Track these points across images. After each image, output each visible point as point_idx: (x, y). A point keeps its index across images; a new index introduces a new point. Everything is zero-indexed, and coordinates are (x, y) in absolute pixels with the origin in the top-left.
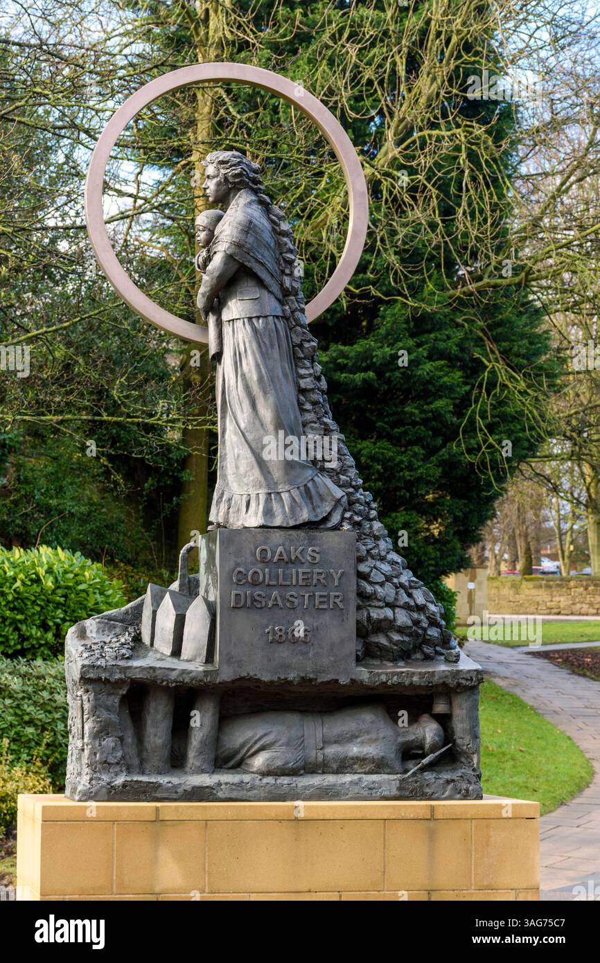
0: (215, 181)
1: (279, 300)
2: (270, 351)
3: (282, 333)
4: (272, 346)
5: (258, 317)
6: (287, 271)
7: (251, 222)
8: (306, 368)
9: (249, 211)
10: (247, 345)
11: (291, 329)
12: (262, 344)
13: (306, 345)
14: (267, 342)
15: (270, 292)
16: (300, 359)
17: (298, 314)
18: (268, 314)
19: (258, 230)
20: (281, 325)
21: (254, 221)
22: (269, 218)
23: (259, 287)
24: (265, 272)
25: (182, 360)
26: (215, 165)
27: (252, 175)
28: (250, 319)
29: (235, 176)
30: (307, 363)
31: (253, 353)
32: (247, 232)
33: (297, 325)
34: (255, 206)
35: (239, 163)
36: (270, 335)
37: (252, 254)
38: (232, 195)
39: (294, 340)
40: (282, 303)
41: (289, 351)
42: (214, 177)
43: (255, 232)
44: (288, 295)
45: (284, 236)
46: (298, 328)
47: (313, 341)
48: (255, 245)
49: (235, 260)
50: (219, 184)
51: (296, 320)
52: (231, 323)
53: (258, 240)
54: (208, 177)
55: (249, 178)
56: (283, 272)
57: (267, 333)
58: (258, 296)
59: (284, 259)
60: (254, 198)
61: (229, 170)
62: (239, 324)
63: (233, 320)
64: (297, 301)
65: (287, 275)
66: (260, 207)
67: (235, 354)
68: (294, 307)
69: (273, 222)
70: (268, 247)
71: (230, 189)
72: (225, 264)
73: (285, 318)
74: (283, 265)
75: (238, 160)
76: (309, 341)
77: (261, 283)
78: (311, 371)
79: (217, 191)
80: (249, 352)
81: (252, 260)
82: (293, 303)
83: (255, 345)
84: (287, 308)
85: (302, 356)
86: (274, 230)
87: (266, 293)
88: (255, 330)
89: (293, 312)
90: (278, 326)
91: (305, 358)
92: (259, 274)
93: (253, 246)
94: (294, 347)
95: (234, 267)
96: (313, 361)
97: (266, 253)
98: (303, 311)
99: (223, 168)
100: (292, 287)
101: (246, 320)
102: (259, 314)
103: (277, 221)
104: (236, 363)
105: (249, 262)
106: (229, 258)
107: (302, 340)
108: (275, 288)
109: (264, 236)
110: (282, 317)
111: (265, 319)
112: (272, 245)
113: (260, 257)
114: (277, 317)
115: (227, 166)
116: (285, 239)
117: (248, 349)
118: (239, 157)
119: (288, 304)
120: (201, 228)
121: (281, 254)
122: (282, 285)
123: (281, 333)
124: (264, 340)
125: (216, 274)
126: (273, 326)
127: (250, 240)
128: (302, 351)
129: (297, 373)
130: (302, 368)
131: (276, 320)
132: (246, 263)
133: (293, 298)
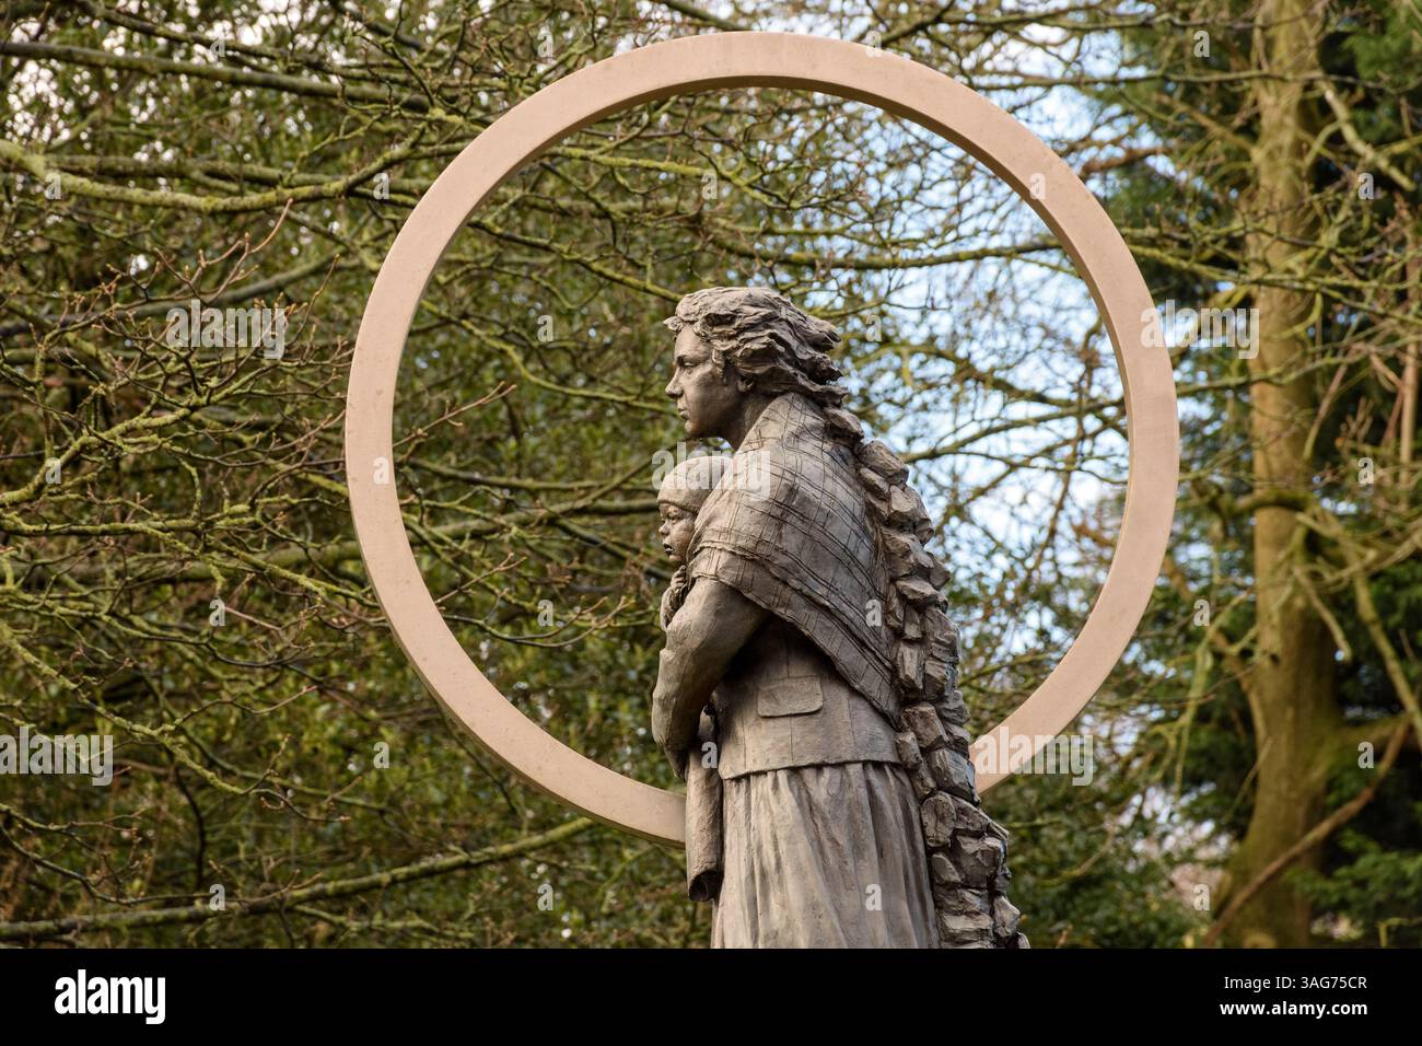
0: (700, 372)
1: (884, 716)
2: (850, 866)
3: (892, 813)
4: (858, 850)
5: (818, 768)
6: (912, 631)
7: (792, 491)
8: (970, 914)
9: (792, 459)
10: (783, 846)
11: (921, 800)
12: (827, 845)
13: (970, 846)
14: (843, 841)
15: (856, 693)
16: (952, 887)
17: (944, 757)
18: (848, 758)
19: (813, 513)
20: (888, 789)
21: (804, 487)
22: (860, 478)
23: (822, 678)
24: (840, 635)
25: (1220, 885)
26: (698, 327)
27: (806, 354)
28: (795, 771)
29: (755, 357)
30: (973, 899)
31: (799, 869)
32: (780, 522)
33: (940, 788)
34: (811, 445)
35: (767, 321)
36: (851, 819)
37: (794, 583)
38: (748, 414)
39: (930, 831)
40: (893, 724)
41: (916, 864)
42: (696, 363)
43: (803, 518)
44: (915, 702)
45: (901, 528)
46: (945, 797)
47: (993, 834)
48: (805, 557)
49: (747, 601)
50: (707, 383)
51: (937, 774)
52: (744, 782)
53: (817, 541)
54: (681, 361)
55: (796, 363)
56: (898, 635)
57: (844, 813)
58: (818, 704)
59: (902, 596)
60: (811, 419)
61: (734, 343)
62: (763, 786)
63: (747, 776)
64: (944, 719)
65: (911, 642)
66: (827, 447)
67: (752, 874)
68: (930, 736)
69: (872, 488)
70: (847, 560)
71: (743, 396)
72: (717, 613)
73: (903, 767)
74: (899, 613)
75: (764, 311)
76: (978, 835)
77: (827, 668)
78: (985, 922)
79: (703, 403)
80: (788, 869)
81: (797, 601)
82: (927, 725)
83: (803, 849)
84: (909, 737)
85: (956, 877)
86: (871, 511)
87: (842, 695)
88: (808, 807)
89: (927, 751)
90: (881, 793)
91: (966, 886)
92: (822, 640)
93: (798, 562)
94: (930, 852)
95: (744, 624)
96: (993, 894)
97: (843, 580)
98: (961, 747)
99: (721, 336)
100: (927, 678)
101: (782, 776)
102: (817, 760)
103: (883, 485)
104: (753, 902)
105: (787, 605)
106: (731, 594)
107: (956, 832)
108: (874, 683)
109: (834, 529)
110: (894, 766)
111: (837, 774)
112: (863, 555)
113: (822, 591)
114: (878, 765)
115: (730, 330)
116: (905, 539)
117: (783, 859)
118: (768, 303)
119: (913, 726)
120: (672, 509)
121: (893, 580)
122: (894, 671)
123: (889, 813)
124: (836, 833)
125: (694, 642)
126: (863, 793)
127: (791, 541)
128: (957, 864)
129: (943, 928)
130: (956, 914)
131: (873, 776)
132: (780, 611)
133: (927, 708)
